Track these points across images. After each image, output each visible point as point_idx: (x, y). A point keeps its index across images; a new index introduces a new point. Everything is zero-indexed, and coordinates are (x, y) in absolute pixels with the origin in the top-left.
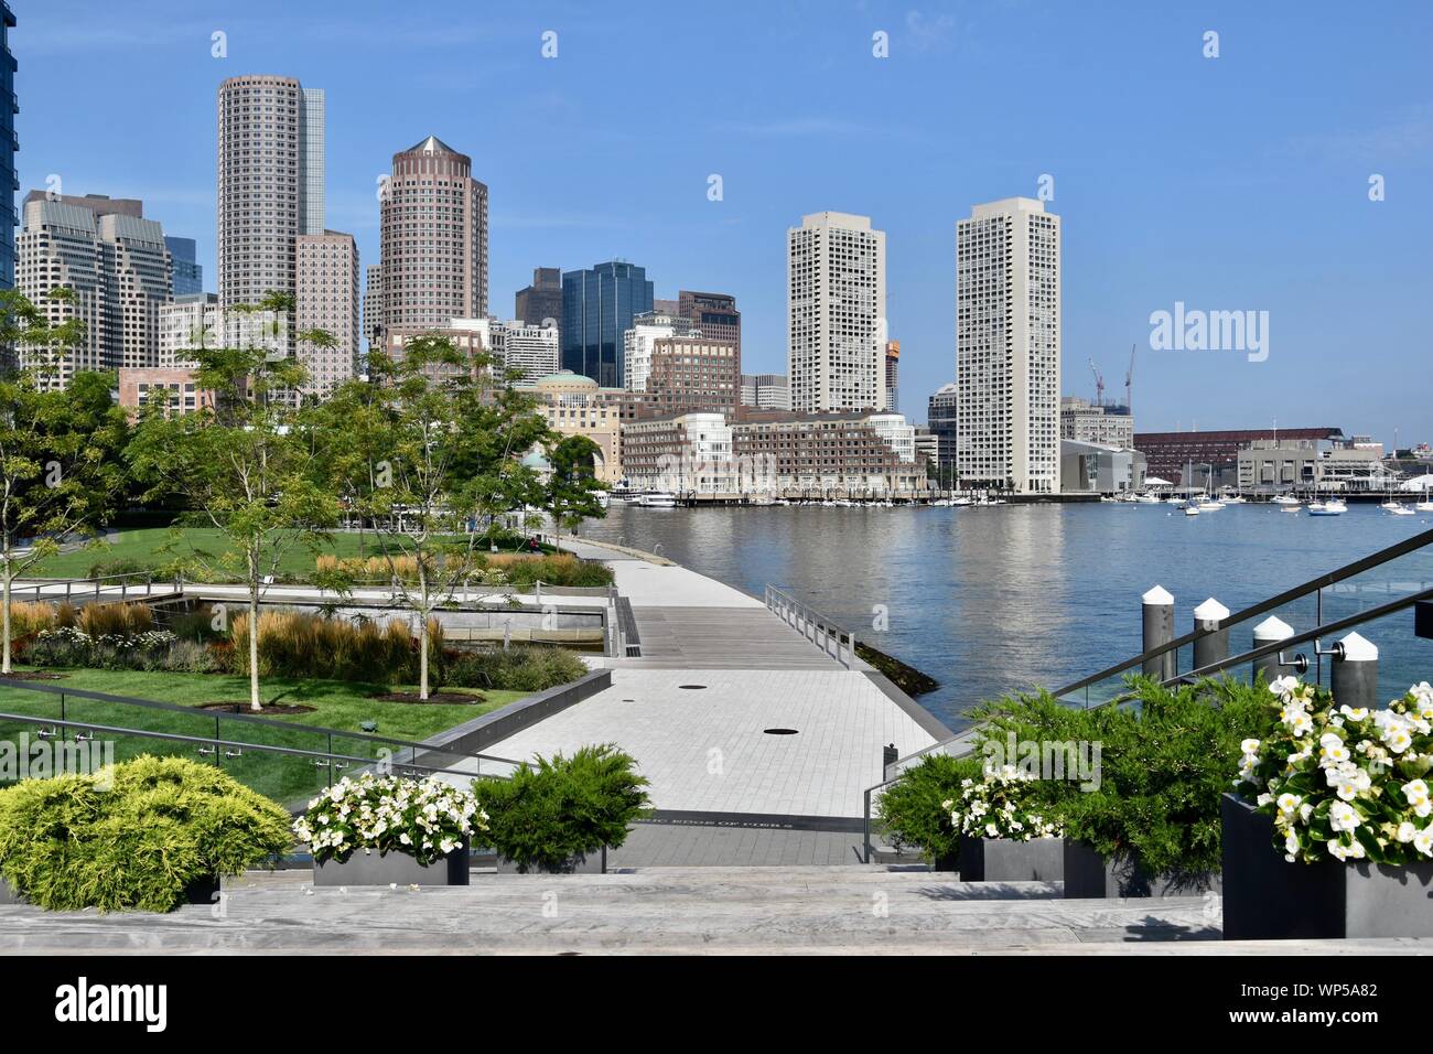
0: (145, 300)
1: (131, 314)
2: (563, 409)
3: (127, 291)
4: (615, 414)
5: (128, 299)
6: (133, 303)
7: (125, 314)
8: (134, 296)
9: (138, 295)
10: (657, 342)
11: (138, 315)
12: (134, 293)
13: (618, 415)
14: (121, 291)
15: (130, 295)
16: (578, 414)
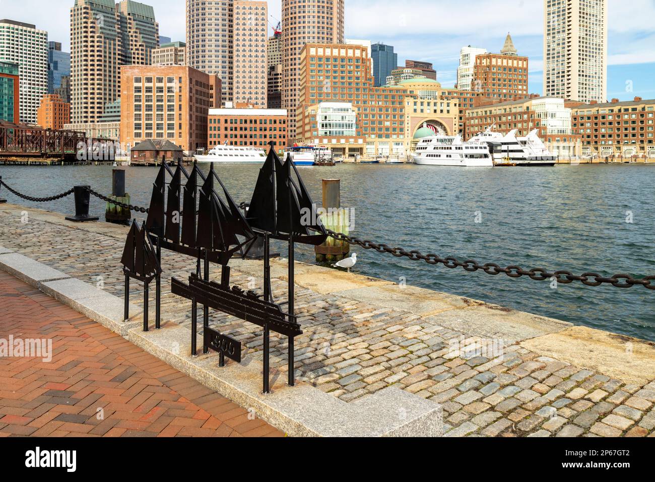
0: (144, 48)
1: (136, 56)
2: (422, 100)
3: (134, 43)
4: (455, 105)
5: (134, 48)
6: (137, 49)
7: (133, 56)
8: (138, 46)
9: (140, 46)
10: (479, 57)
11: (140, 56)
12: (138, 44)
13: (457, 105)
14: (131, 43)
15: (136, 45)
16: (432, 104)
